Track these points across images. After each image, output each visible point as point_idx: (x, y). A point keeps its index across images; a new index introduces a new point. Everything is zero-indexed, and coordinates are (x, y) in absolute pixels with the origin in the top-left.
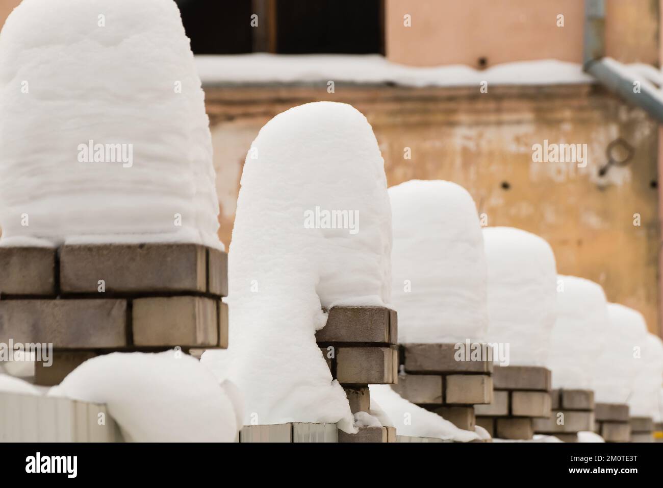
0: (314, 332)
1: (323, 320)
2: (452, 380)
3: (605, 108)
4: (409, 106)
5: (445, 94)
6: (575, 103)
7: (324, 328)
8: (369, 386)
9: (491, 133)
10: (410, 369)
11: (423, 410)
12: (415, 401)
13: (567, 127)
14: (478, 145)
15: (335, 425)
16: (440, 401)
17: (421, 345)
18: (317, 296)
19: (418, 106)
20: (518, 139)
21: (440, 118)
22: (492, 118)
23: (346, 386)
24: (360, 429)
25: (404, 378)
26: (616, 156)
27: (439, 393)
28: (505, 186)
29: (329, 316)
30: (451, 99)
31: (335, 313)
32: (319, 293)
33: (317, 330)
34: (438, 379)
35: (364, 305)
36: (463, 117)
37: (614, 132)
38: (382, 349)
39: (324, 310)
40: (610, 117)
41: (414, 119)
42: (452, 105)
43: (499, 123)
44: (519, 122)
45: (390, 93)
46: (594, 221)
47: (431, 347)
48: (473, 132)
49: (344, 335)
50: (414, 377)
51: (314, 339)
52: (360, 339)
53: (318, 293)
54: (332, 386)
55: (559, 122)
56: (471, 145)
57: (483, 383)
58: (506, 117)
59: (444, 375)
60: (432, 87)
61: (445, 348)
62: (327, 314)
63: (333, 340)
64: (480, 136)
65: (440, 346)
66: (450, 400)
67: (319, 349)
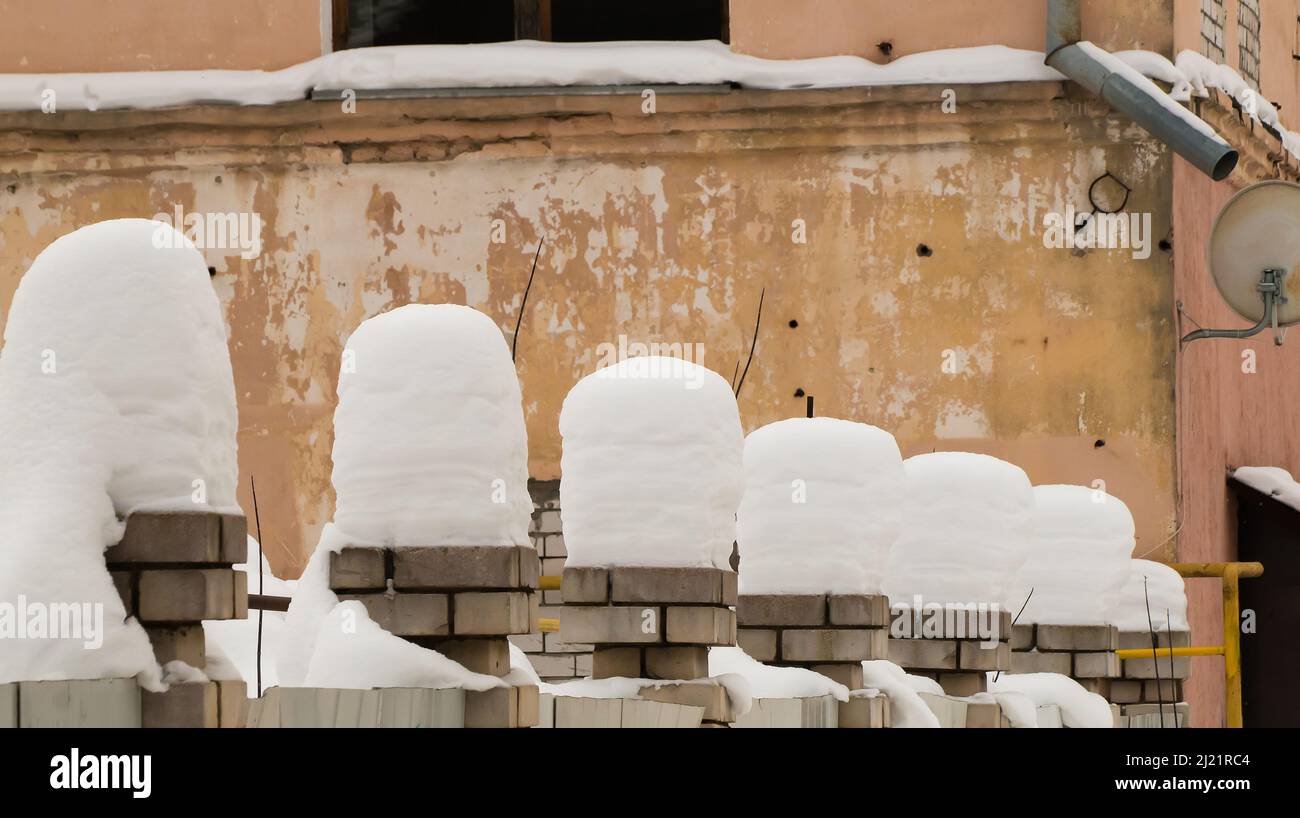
0: (101, 550)
1: (118, 531)
2: (461, 600)
3: (1085, 120)
4: (766, 121)
5: (822, 101)
6: (1035, 114)
7: (121, 542)
8: (203, 622)
9: (899, 165)
10: (401, 584)
11: (414, 646)
12: (399, 633)
13: (1023, 153)
14: (878, 185)
15: (134, 680)
16: (445, 632)
17: (418, 549)
18: (108, 497)
19: (781, 121)
20: (943, 174)
21: (816, 140)
22: (902, 140)
23: (148, 625)
24: (172, 685)
25: (392, 598)
26: (1101, 198)
27: (445, 620)
28: (924, 251)
29: (128, 527)
30: (833, 109)
31: (136, 522)
32: (112, 495)
33: (110, 545)
34: (443, 599)
35: (176, 510)
36: (852, 140)
37: (1099, 160)
38: (204, 572)
39: (120, 517)
40: (1093, 136)
41: (778, 142)
42: (836, 120)
43: (913, 149)
44: (944, 146)
45: (734, 100)
46: (1068, 306)
47: (432, 551)
48: (870, 164)
49: (149, 551)
50: (406, 597)
51: (102, 561)
52: (172, 558)
53: (109, 493)
54: (124, 627)
55: (1012, 144)
56: (868, 184)
57: (508, 604)
58: (923, 138)
59: (451, 593)
60: (802, 90)
61: (453, 553)
62: (124, 524)
63: (134, 560)
64: (883, 168)
65: (445, 550)
66: (459, 630)
67: (108, 573)
